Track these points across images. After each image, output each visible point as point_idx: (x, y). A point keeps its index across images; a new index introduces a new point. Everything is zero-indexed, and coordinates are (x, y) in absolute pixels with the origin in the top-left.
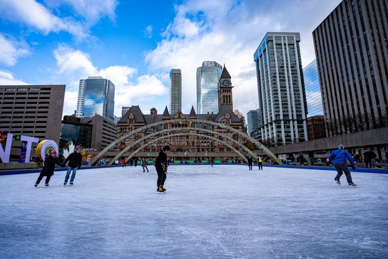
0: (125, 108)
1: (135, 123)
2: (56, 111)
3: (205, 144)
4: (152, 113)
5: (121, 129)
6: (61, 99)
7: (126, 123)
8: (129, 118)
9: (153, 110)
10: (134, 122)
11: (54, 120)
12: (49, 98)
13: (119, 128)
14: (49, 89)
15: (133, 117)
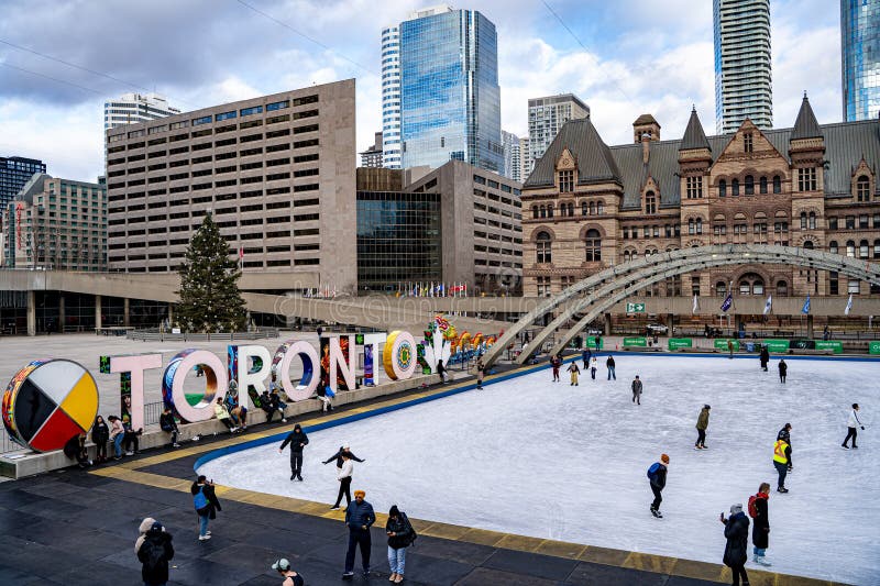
0: (540, 102)
1: (582, 183)
2: (337, 164)
3: (864, 249)
4: (639, 134)
5: (535, 209)
6: (347, 126)
7: (551, 185)
8: (561, 167)
9: (645, 126)
10: (576, 181)
11: (337, 192)
12: (316, 127)
13: (527, 205)
14: (315, 99)
15: (571, 165)
